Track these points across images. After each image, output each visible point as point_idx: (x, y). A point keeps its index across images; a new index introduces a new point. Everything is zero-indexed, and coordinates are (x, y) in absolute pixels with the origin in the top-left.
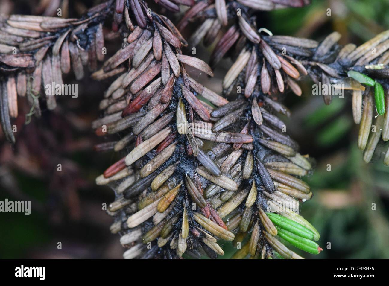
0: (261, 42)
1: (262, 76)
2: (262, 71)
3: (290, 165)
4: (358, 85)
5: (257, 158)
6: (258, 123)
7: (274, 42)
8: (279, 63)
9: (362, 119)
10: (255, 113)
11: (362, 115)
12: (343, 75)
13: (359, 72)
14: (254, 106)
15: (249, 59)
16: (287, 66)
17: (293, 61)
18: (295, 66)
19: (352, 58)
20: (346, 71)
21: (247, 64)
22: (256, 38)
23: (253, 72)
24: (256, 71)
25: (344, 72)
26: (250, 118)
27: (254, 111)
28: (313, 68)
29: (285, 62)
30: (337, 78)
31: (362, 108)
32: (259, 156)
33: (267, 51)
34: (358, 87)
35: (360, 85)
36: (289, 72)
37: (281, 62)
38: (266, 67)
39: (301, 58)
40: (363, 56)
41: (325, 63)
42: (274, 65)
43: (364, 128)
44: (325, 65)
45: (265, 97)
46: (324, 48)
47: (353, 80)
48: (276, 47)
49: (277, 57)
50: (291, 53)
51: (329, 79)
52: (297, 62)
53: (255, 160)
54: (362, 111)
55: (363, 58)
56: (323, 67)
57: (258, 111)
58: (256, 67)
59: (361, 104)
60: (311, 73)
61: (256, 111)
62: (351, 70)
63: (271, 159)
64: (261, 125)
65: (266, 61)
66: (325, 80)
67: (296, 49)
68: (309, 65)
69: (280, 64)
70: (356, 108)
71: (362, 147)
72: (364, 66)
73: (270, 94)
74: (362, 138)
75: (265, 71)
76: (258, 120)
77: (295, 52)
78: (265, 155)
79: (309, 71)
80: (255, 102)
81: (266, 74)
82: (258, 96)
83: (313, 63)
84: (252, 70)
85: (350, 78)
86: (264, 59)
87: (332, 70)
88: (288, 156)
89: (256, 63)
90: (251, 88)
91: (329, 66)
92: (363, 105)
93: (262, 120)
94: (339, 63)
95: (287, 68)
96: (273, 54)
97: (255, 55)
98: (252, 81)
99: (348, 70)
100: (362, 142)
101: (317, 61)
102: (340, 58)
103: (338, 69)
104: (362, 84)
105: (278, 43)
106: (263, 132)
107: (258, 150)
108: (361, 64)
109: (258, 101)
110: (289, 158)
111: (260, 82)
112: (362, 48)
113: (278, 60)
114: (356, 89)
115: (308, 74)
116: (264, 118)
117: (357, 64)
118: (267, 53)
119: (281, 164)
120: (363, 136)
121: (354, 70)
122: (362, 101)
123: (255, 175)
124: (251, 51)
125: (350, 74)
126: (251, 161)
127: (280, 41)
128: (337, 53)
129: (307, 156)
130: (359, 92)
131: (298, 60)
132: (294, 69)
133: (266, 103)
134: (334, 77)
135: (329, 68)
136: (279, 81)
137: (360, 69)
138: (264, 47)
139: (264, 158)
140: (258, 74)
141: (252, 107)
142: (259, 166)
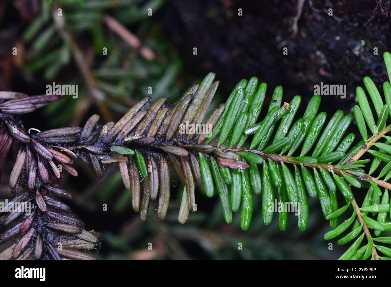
0: (31, 141)
1: (40, 168)
2: (39, 165)
3: (78, 241)
4: (121, 157)
5: (47, 240)
6: (42, 210)
7: (43, 138)
8: (50, 154)
9: (131, 185)
10: (39, 202)
11: (131, 181)
12: (107, 151)
13: (120, 145)
14: (37, 196)
15: (26, 157)
16: (57, 155)
17: (63, 150)
18: (65, 153)
19: (111, 135)
20: (109, 147)
21: (25, 162)
22: (26, 139)
23: (32, 167)
24: (34, 166)
25: (108, 149)
26: (36, 206)
27: (38, 200)
28: (80, 151)
29: (55, 152)
30: (103, 155)
31: (129, 175)
32: (48, 238)
33: (38, 147)
34: (122, 159)
35: (123, 156)
36: (61, 160)
37: (52, 153)
38: (41, 161)
39: (68, 145)
40: (121, 131)
41: (90, 145)
42: (47, 157)
43: (135, 192)
44: (90, 146)
45: (46, 186)
46: (87, 131)
47: (116, 153)
48: (45, 141)
49: (48, 150)
50: (59, 143)
51: (97, 157)
52: (66, 150)
53: (44, 242)
54: (130, 178)
55: (121, 133)
56: (89, 148)
57: (41, 200)
58: (33, 163)
59: (127, 172)
60: (80, 155)
61: (40, 200)
62: (112, 145)
63: (60, 239)
64: (46, 211)
65: (40, 155)
66: (94, 158)
67: (62, 138)
68: (77, 149)
69: (52, 155)
70: (125, 176)
71: (136, 209)
72: (124, 139)
73: (50, 182)
74: (135, 201)
75: (41, 165)
76: (42, 207)
77: (61, 141)
78: (53, 236)
79: (78, 154)
80: (38, 192)
81: (43, 167)
82: (39, 186)
83: (79, 147)
84: (31, 166)
85: (113, 152)
86: (37, 155)
87: (97, 149)
88: (75, 234)
89: (32, 160)
90: (33, 181)
91: (94, 147)
92: (129, 172)
93: (46, 206)
94: (101, 141)
95: (58, 157)
96: (43, 148)
97: (29, 153)
98: (32, 175)
99: (111, 146)
100: (135, 204)
101: (83, 144)
102: (102, 137)
103: (102, 147)
104: (124, 155)
105: (46, 138)
106: (50, 217)
107: (47, 234)
108: (120, 138)
109: (40, 191)
110: (76, 235)
111: (39, 174)
112: (119, 124)
113: (49, 152)
114: (121, 161)
115: (78, 157)
116: (47, 204)
117: (117, 138)
118: (38, 149)
119: (70, 242)
120: (135, 199)
121: (115, 145)
122: (128, 169)
123: (46, 255)
124: (26, 151)
125: (113, 149)
126: (40, 244)
127: (48, 135)
128: (99, 133)
129: (93, 231)
130: (124, 162)
131: (67, 147)
132: (64, 156)
133: (48, 191)
134: (100, 155)
135: (94, 148)
136: (54, 170)
137: (120, 142)
138: (35, 144)
139: (54, 240)
140: (35, 168)
141: (36, 197)
142: (48, 247)
